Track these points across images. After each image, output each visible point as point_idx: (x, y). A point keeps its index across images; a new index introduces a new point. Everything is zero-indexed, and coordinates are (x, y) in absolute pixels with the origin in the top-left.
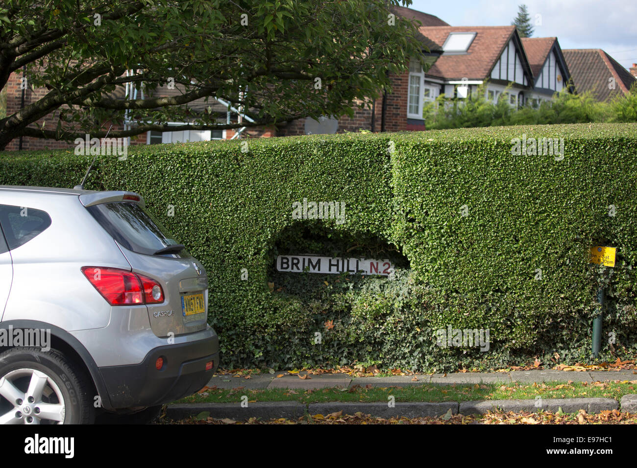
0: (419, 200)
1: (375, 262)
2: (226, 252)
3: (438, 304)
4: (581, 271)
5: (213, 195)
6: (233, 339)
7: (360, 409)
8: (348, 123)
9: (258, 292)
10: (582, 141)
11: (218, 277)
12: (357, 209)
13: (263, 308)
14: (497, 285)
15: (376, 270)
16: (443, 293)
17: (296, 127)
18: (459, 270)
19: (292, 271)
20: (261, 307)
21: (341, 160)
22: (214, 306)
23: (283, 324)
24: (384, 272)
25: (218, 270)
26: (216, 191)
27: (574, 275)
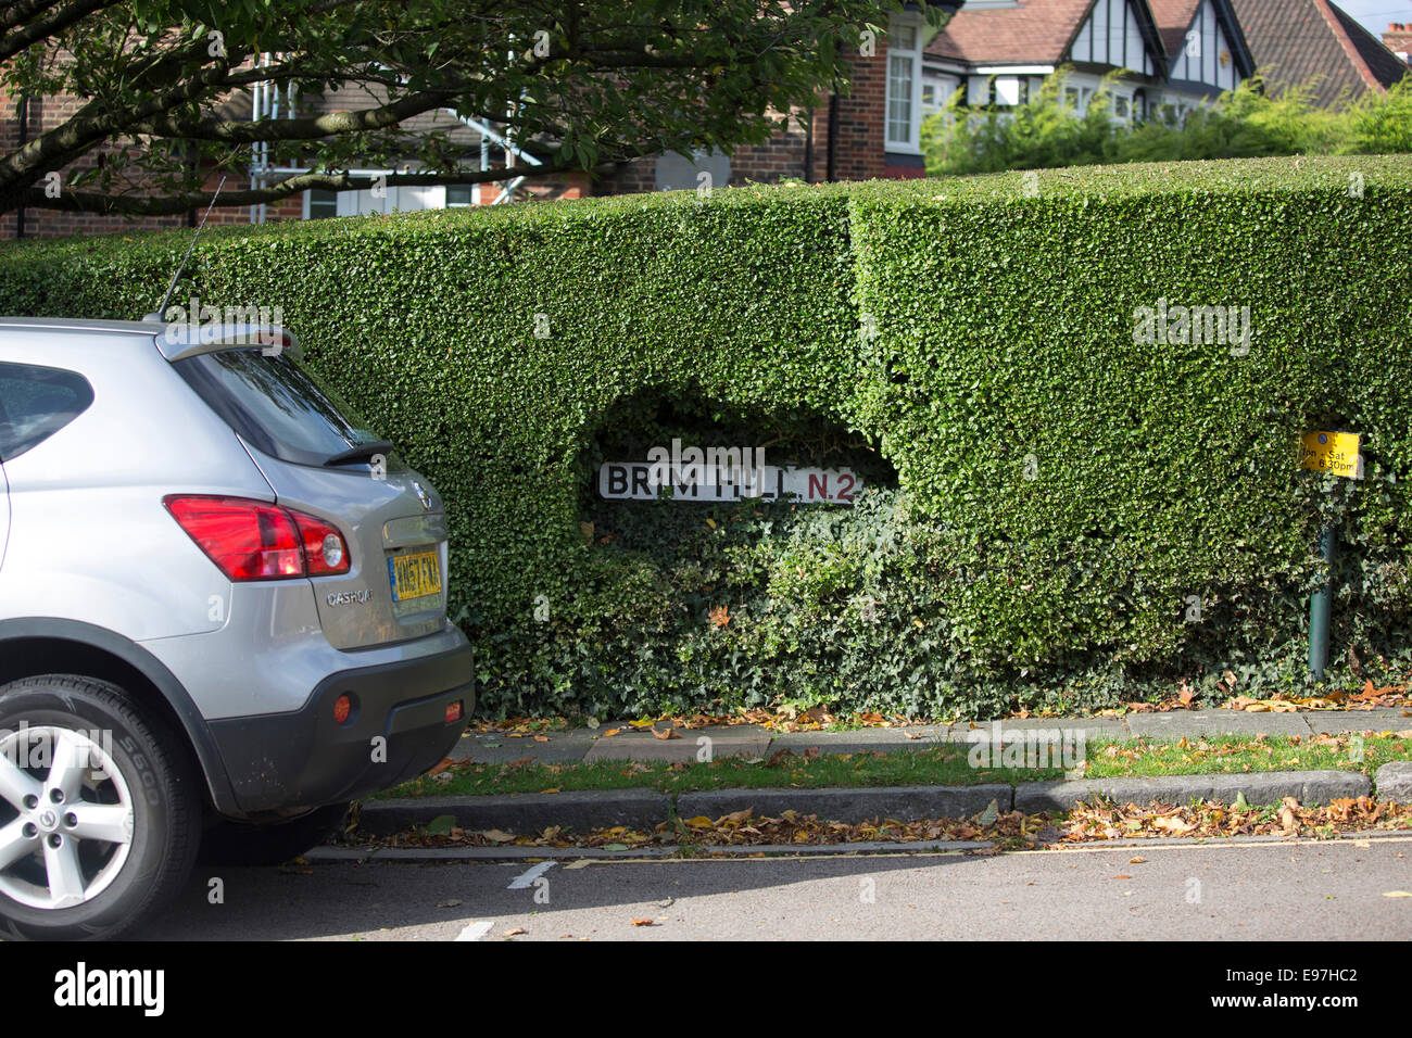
0: (917, 332)
1: (819, 473)
2: (485, 456)
3: (962, 566)
4: (1282, 488)
5: (455, 331)
6: (506, 652)
7: (791, 802)
8: (753, 166)
9: (559, 545)
10: (1280, 196)
11: (470, 514)
12: (777, 355)
13: (570, 583)
14: (1093, 522)
15: (823, 492)
16: (974, 541)
17: (636, 176)
18: (1009, 489)
19: (635, 497)
20: (566, 579)
21: (739, 246)
22: (461, 577)
23: (615, 616)
24: (841, 496)
25: (468, 498)
26: (461, 320)
27: (1267, 497)
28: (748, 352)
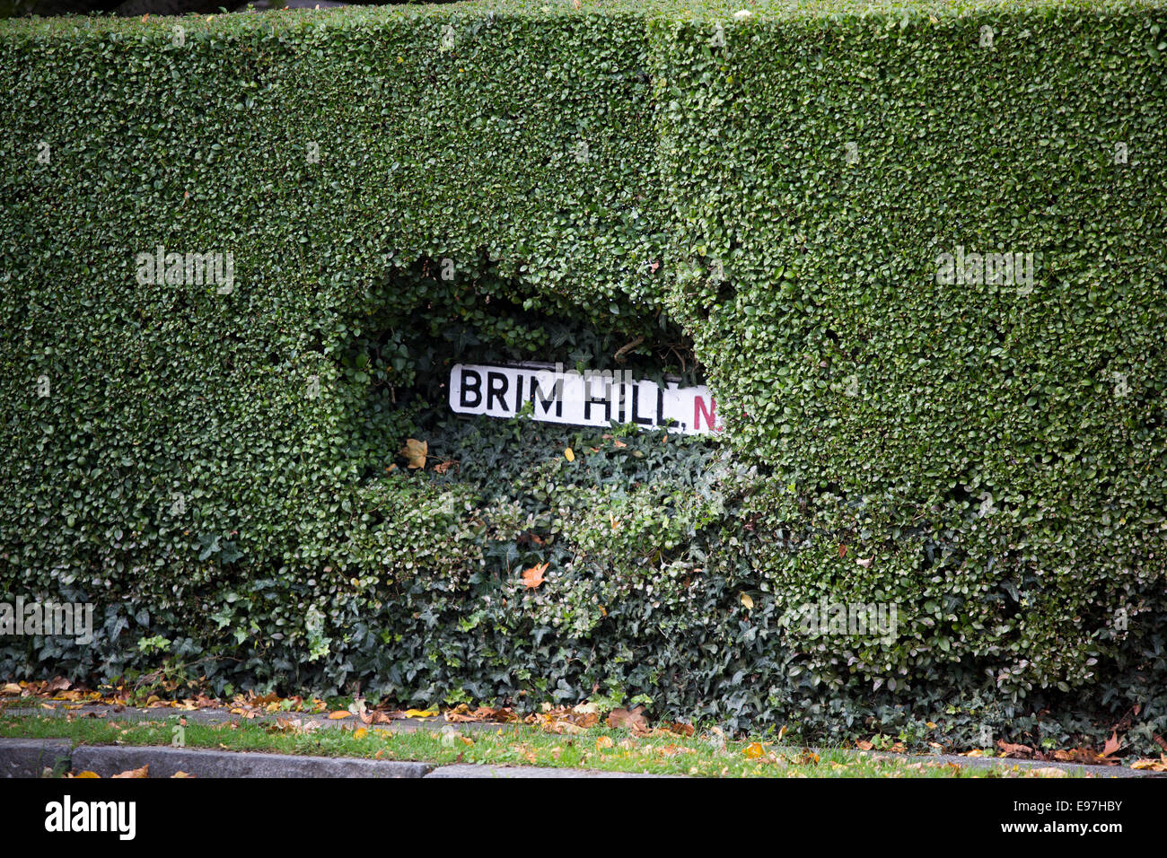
3: (783, 524)
5: (191, 169)
6: (274, 604)
9: (324, 463)
11: (219, 415)
12: (587, 224)
13: (340, 512)
14: (950, 476)
18: (834, 423)
20: (333, 509)
21: (541, 75)
22: (214, 498)
25: (214, 391)
26: (198, 156)
28: (551, 218)
